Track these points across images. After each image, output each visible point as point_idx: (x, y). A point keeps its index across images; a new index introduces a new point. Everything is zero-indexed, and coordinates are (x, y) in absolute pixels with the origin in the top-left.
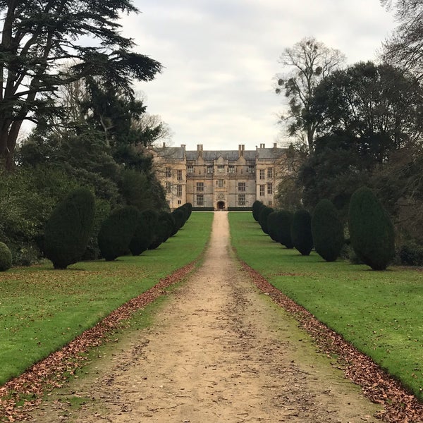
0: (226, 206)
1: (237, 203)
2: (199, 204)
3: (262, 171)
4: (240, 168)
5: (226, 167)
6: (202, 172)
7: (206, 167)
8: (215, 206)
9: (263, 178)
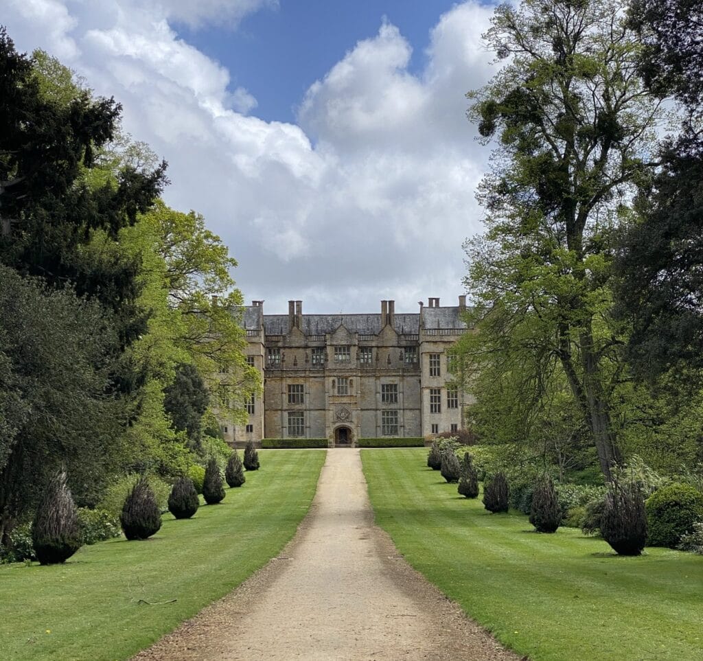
0: (356, 435)
1: (380, 430)
2: (292, 431)
3: (435, 356)
4: (384, 354)
5: (354, 350)
6: (301, 362)
7: (309, 351)
8: (330, 433)
9: (435, 372)
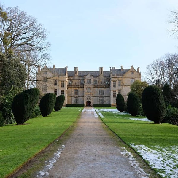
0: (92, 104)
1: (99, 102)
2: (75, 102)
3: (114, 82)
4: (100, 81)
5: (92, 80)
6: (77, 84)
7: (80, 80)
8: (85, 104)
9: (114, 86)
